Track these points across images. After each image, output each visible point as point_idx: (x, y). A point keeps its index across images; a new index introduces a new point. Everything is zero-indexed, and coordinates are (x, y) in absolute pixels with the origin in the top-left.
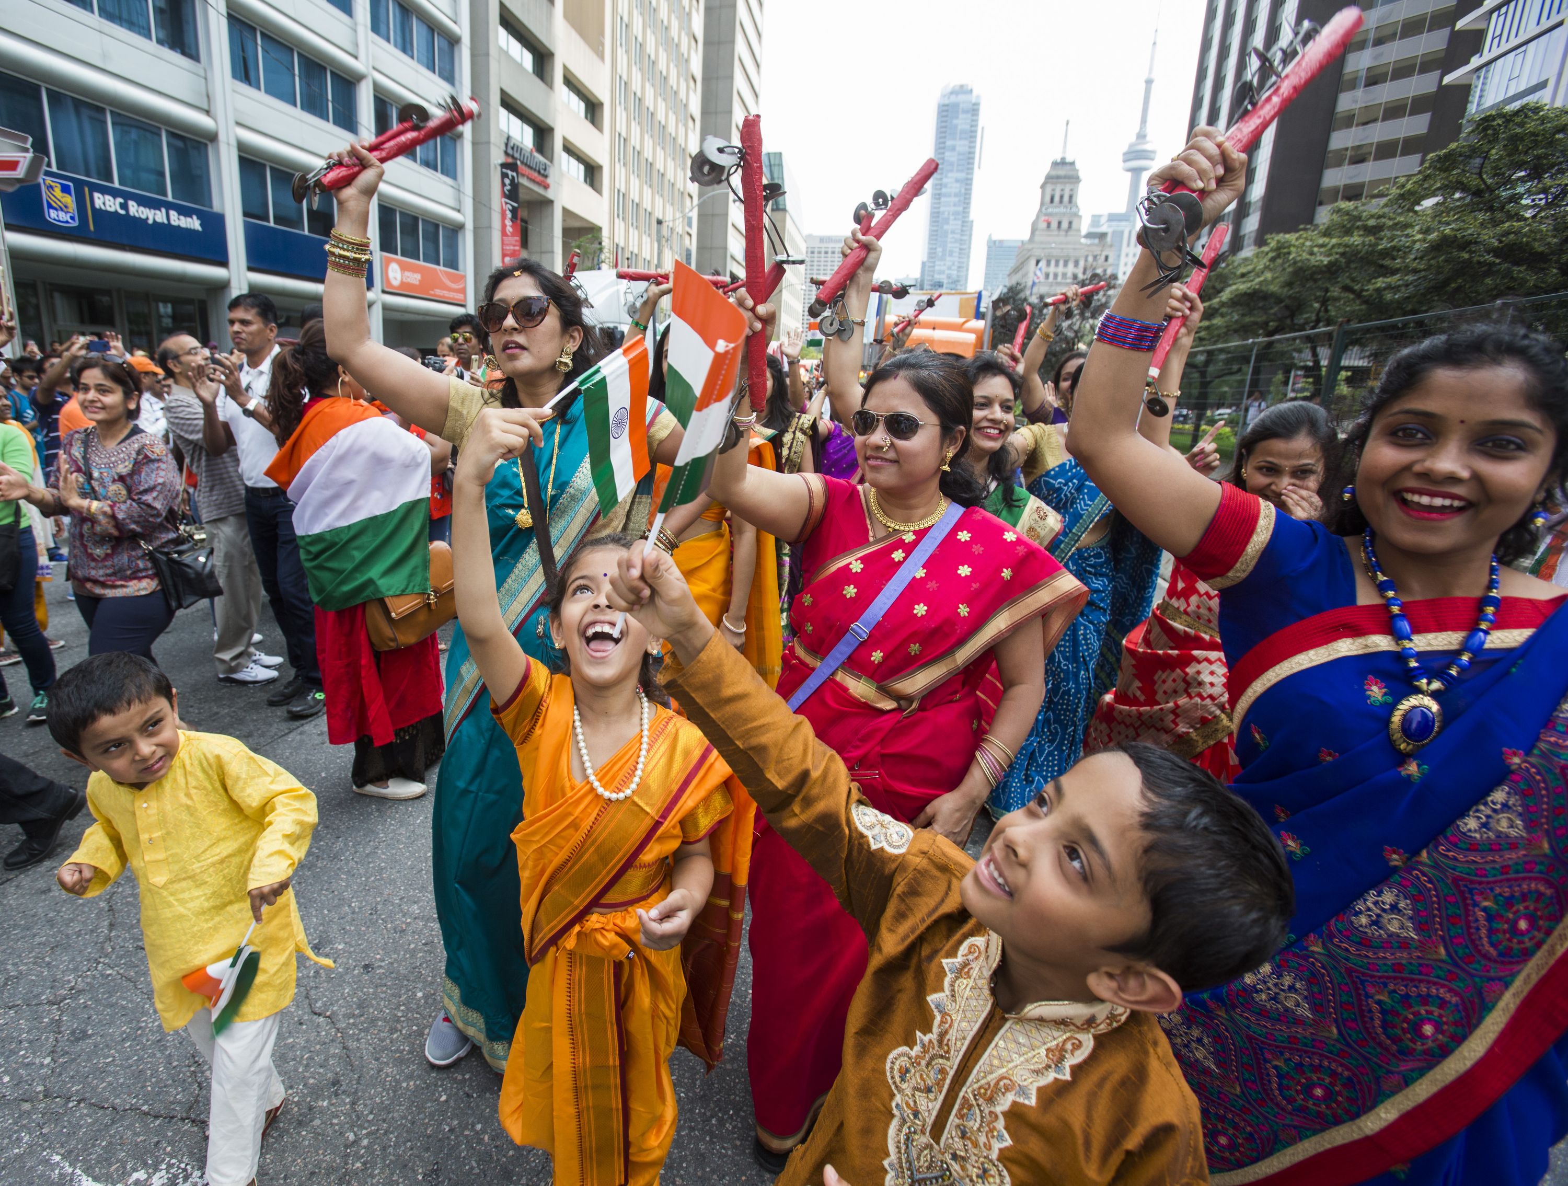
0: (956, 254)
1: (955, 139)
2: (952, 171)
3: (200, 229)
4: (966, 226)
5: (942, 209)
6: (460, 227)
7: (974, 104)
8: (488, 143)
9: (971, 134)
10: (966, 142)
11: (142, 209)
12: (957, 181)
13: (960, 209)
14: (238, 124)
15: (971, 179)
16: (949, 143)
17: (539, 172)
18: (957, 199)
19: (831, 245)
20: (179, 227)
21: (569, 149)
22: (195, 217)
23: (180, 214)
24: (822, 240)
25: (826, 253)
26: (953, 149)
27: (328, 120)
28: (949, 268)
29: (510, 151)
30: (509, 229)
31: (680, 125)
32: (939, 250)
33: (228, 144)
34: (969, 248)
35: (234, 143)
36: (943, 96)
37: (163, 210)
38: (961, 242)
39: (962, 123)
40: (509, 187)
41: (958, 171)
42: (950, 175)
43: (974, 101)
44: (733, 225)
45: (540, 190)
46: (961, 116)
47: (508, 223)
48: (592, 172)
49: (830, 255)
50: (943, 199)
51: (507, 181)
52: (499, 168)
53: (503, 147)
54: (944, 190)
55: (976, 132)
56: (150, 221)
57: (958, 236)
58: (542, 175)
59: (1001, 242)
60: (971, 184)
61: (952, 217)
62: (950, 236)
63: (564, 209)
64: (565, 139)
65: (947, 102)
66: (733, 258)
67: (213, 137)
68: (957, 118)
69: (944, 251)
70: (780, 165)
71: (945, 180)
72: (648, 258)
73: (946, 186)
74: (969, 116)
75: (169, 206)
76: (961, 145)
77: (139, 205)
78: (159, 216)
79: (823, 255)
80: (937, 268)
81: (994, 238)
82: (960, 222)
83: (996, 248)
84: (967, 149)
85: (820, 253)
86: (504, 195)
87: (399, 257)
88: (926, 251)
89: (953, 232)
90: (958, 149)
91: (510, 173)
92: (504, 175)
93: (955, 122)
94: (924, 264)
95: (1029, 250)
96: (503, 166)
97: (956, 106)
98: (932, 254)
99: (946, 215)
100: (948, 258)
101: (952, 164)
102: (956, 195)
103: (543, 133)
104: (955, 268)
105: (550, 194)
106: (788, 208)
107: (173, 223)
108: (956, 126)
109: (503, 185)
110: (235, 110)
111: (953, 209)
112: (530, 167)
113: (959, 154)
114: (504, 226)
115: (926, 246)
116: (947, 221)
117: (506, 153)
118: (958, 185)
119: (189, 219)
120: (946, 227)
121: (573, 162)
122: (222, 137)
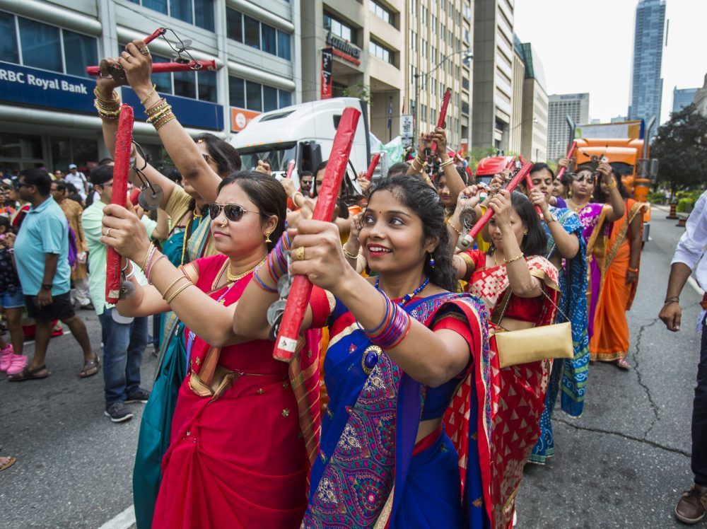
0: (652, 100)
1: (649, 29)
2: (647, 49)
3: (86, 93)
4: (658, 83)
5: (641, 73)
6: (293, 90)
7: (662, 6)
8: (314, 37)
9: (660, 25)
10: (657, 30)
11: (38, 80)
12: (651, 54)
13: (654, 72)
14: (119, 25)
15: (661, 53)
16: (645, 32)
17: (352, 55)
18: (651, 66)
19: (568, 100)
20: (69, 92)
21: (374, 39)
22: (82, 85)
23: (69, 83)
24: (562, 97)
25: (565, 105)
26: (648, 35)
27: (192, 23)
28: (647, 109)
29: (330, 42)
30: (325, 89)
31: (456, 26)
32: (640, 98)
33: (111, 38)
34: (661, 96)
35: (115, 37)
36: (640, 4)
37: (56, 81)
38: (655, 92)
39: (653, 18)
40: (326, 64)
41: (652, 48)
42: (646, 51)
43: (661, 4)
44: (497, 88)
45: (354, 67)
46: (653, 14)
47: (325, 85)
48: (394, 56)
49: (567, 106)
50: (642, 67)
51: (326, 60)
52: (321, 52)
53: (325, 40)
54: (642, 61)
55: (663, 23)
56: (45, 88)
57: (653, 89)
58: (355, 56)
59: (683, 90)
60: (661, 56)
61: (648, 77)
62: (647, 89)
63: (372, 78)
64: (371, 34)
65: (642, 7)
66: (497, 108)
67: (99, 34)
68: (650, 16)
69: (644, 98)
70: (530, 51)
71: (642, 55)
72: (434, 108)
73: (643, 58)
74: (658, 14)
75: (61, 78)
76: (654, 32)
77: (36, 77)
78: (54, 85)
79: (563, 106)
80: (639, 110)
81: (678, 88)
82: (653, 80)
83: (678, 94)
84: (657, 34)
85: (561, 105)
86: (324, 69)
87: (246, 110)
88: (631, 100)
89: (649, 87)
90: (651, 35)
91: (328, 54)
92: (324, 56)
93: (648, 18)
94: (630, 108)
95: (703, 93)
96: (324, 50)
97: (649, 9)
98: (635, 101)
99: (644, 76)
100: (647, 103)
101: (647, 44)
102: (650, 63)
103: (356, 31)
104: (651, 109)
105: (361, 69)
106: (535, 76)
107: (64, 89)
108: (649, 21)
109: (323, 62)
110: (116, 15)
111: (648, 72)
112: (345, 52)
113: (652, 38)
114: (322, 88)
115: (631, 96)
116: (645, 80)
117: (327, 43)
118: (651, 57)
119: (77, 87)
120: (644, 84)
121: (379, 49)
122: (106, 33)
